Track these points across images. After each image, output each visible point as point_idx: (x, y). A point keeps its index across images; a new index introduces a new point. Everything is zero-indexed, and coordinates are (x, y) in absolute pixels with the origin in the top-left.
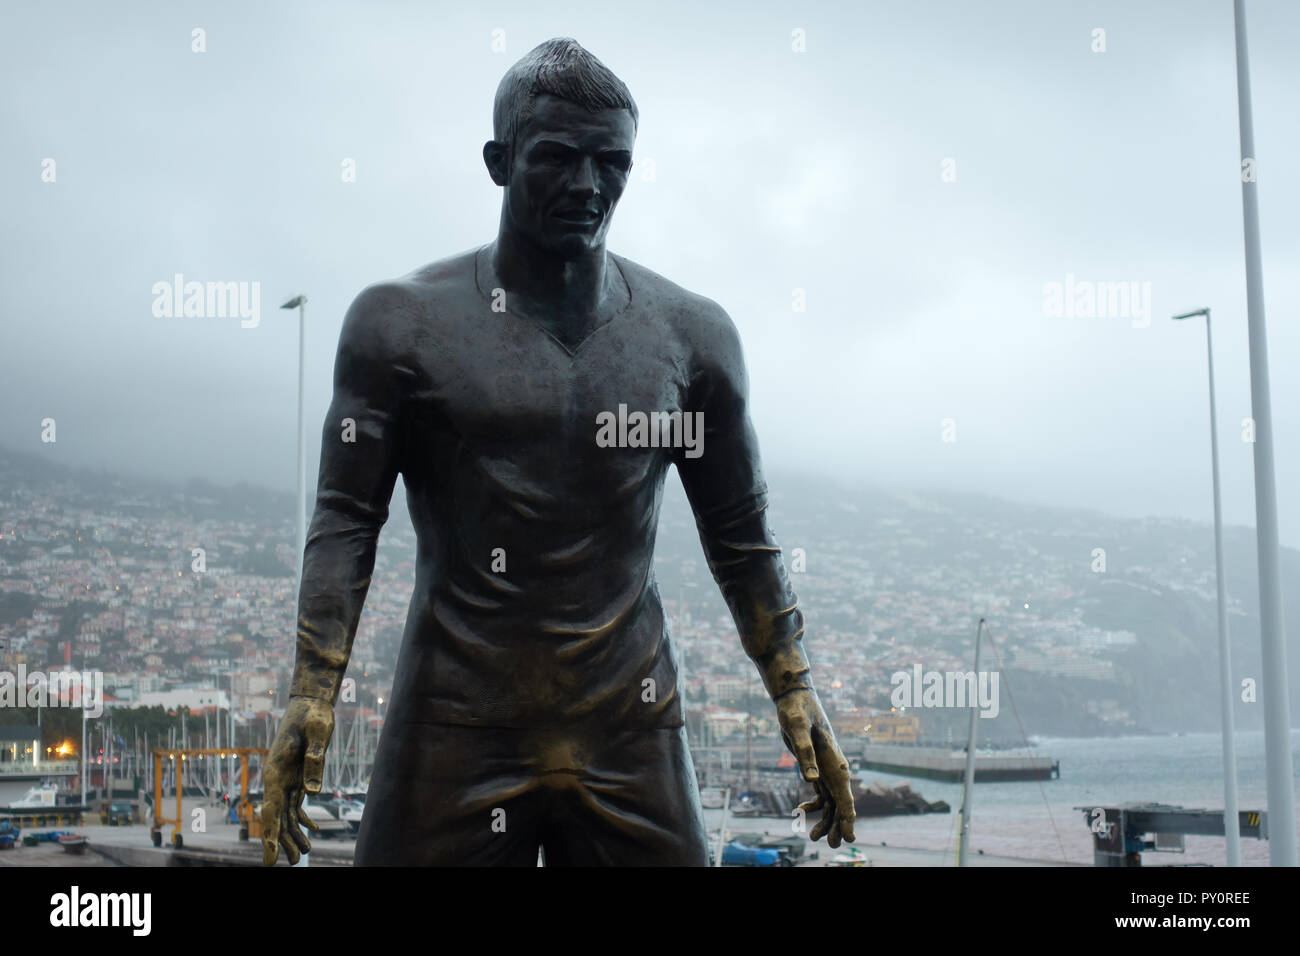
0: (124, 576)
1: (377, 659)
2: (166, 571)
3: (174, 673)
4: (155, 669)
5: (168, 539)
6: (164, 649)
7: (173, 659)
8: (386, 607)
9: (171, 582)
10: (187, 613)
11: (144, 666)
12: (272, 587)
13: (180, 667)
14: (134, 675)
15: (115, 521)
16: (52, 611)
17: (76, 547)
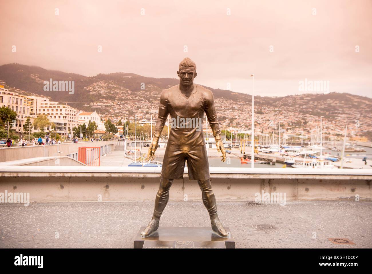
0: (239, 114)
1: (277, 127)
2: (245, 113)
3: (246, 128)
4: (244, 128)
5: (246, 109)
6: (245, 125)
7: (247, 126)
8: (278, 119)
9: (246, 115)
10: (248, 120)
11: (242, 127)
12: (261, 116)
13: (247, 127)
14: (241, 129)
15: (238, 106)
16: (229, 119)
17: (232, 110)
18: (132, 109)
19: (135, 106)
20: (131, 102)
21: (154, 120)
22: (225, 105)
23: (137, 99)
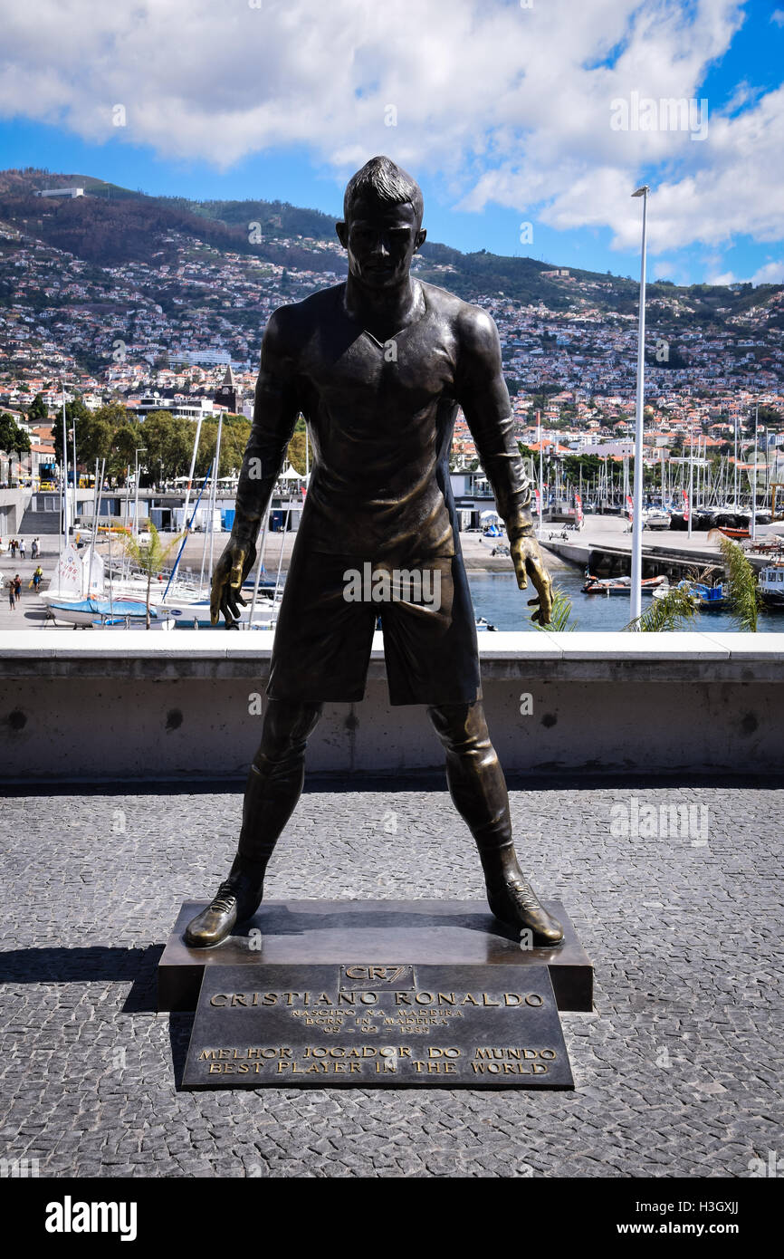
0: (577, 369)
2: (603, 364)
3: (608, 432)
4: (595, 429)
5: (605, 343)
6: (601, 417)
7: (606, 423)
9: (606, 373)
11: (588, 427)
12: (674, 375)
13: (611, 428)
14: (582, 434)
15: (570, 331)
16: (529, 391)
17: (544, 349)
18: (93, 346)
19: (106, 330)
20: (87, 313)
21: (194, 395)
22: (513, 328)
23: (112, 297)
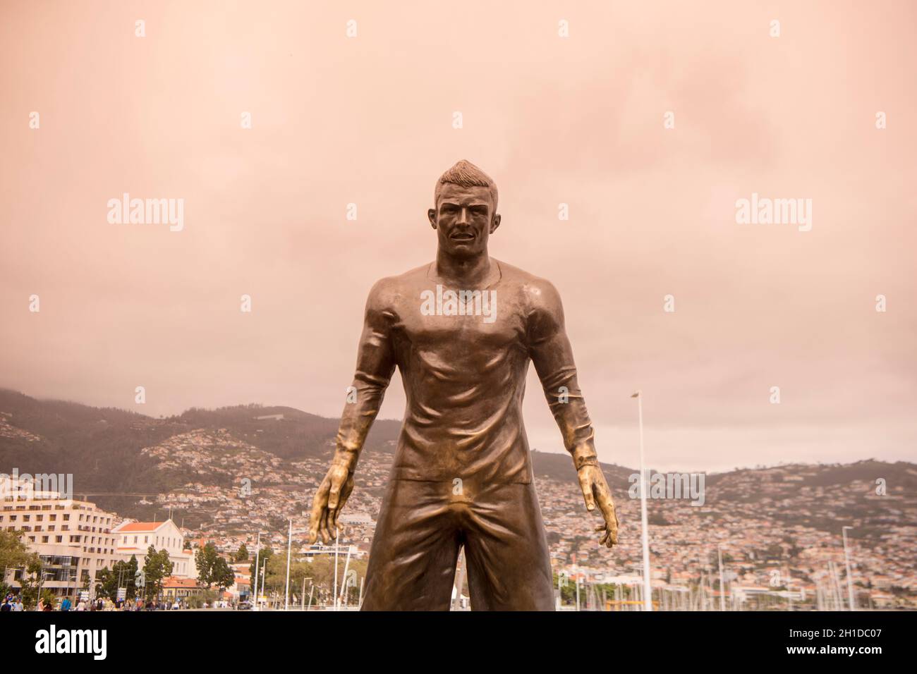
1: (711, 564)
3: (620, 568)
4: (612, 566)
6: (616, 558)
7: (621, 563)
8: (713, 540)
10: (625, 541)
11: (607, 565)
12: (661, 530)
13: (623, 566)
14: (603, 569)
16: (567, 540)
17: (577, 512)
18: (282, 512)
19: (291, 502)
20: (279, 491)
21: (346, 544)
22: (555, 498)
23: (296, 481)
